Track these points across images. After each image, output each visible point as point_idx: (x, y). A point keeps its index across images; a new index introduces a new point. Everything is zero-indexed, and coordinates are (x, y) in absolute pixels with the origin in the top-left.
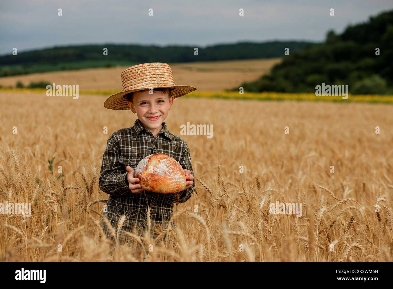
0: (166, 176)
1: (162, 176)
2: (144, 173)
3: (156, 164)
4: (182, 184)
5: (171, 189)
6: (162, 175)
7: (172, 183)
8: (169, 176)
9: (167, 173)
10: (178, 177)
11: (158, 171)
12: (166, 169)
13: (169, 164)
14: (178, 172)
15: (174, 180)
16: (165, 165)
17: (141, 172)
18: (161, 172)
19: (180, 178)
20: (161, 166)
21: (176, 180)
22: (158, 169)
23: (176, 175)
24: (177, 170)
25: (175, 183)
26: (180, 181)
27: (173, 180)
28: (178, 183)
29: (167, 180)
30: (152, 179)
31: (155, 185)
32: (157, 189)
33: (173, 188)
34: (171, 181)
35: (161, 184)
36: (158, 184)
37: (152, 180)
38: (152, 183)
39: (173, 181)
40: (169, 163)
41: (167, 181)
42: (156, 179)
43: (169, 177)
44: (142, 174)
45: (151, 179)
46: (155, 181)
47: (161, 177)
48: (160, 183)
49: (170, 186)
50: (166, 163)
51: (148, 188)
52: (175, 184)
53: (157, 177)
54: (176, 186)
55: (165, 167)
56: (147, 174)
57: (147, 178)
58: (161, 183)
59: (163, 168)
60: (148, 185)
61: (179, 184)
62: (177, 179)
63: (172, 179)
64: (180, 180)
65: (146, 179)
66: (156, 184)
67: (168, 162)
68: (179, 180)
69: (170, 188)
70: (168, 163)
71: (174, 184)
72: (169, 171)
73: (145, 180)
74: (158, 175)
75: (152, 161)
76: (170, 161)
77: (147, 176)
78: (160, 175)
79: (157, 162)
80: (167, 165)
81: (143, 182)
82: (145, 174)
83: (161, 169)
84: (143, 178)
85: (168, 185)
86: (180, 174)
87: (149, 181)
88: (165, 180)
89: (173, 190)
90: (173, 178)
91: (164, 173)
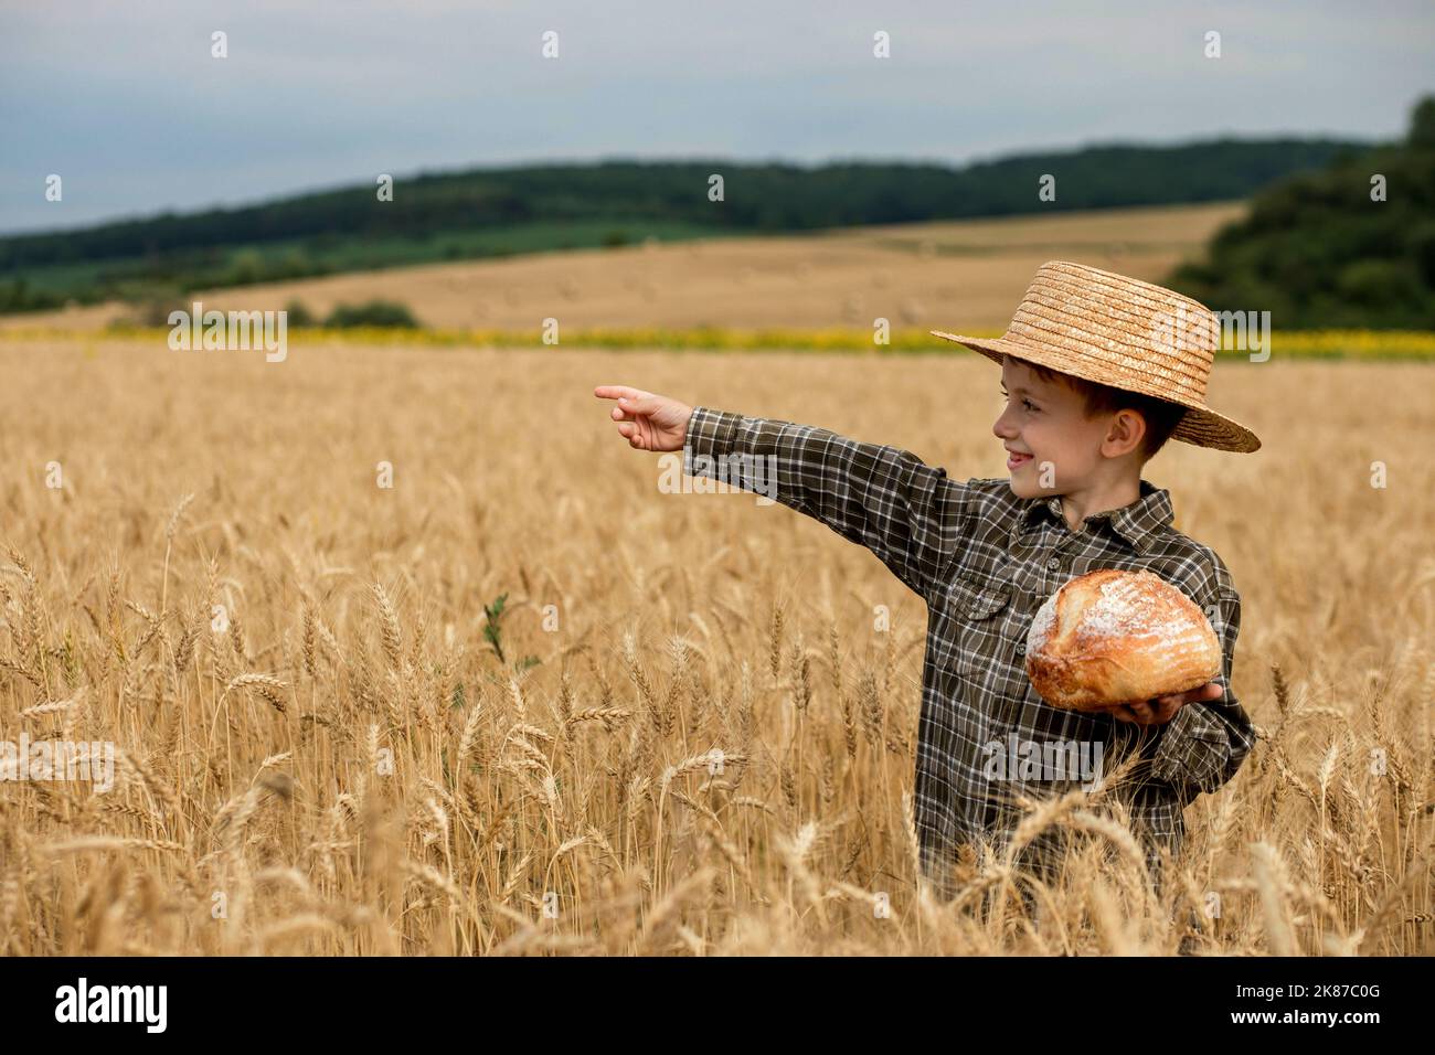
0: (1131, 633)
1: (1118, 638)
2: (1052, 648)
3: (1088, 603)
4: (1199, 654)
5: (1160, 675)
6: (1118, 634)
7: (1158, 654)
8: (1144, 631)
9: (1134, 621)
10: (1178, 630)
11: (1100, 623)
12: (1127, 611)
13: (1135, 594)
14: (1175, 612)
15: (1165, 643)
16: (1120, 599)
17: (1041, 645)
18: (1109, 625)
19: (1186, 633)
20: (1108, 606)
21: (1174, 642)
22: (1098, 619)
23: (1169, 625)
24: (1172, 608)
25: (1172, 651)
26: (1188, 643)
27: (1161, 641)
28: (1183, 651)
29: (1139, 646)
30: (1082, 658)
31: (1100, 677)
32: (1112, 691)
33: (1168, 673)
34: (1154, 648)
35: (1118, 667)
36: (1109, 668)
37: (1086, 662)
38: (1085, 671)
39: (1162, 644)
40: (1133, 590)
41: (1140, 650)
42: (1098, 653)
43: (1143, 636)
44: (1045, 654)
45: (1078, 657)
46: (1097, 659)
47: (1115, 643)
48: (1114, 663)
49: (1154, 667)
50: (1125, 591)
51: (1080, 694)
52: (1172, 655)
53: (1099, 646)
54: (1178, 661)
55: (1123, 604)
56: (1061, 646)
57: (1066, 662)
58: (1118, 662)
59: (1115, 610)
60: (1076, 685)
61: (1186, 655)
62: (1176, 637)
63: (1154, 640)
64: (1190, 639)
65: (1062, 666)
66: (1103, 672)
67: (1132, 586)
68: (1183, 641)
69: (1155, 672)
70: (1130, 592)
71: (1166, 657)
72: (1139, 616)
73: (1059, 671)
74: (1100, 639)
75: (1073, 597)
76: (1139, 584)
77: (1064, 652)
78: (1108, 634)
79: (1091, 596)
80: (1130, 597)
81: (1057, 679)
82: (1057, 649)
83: (1108, 617)
84: (1052, 666)
85: (1144, 664)
86: (1182, 619)
87: (1074, 668)
88: (1132, 647)
89: (1168, 682)
90: (1160, 636)
91: (1123, 624)
